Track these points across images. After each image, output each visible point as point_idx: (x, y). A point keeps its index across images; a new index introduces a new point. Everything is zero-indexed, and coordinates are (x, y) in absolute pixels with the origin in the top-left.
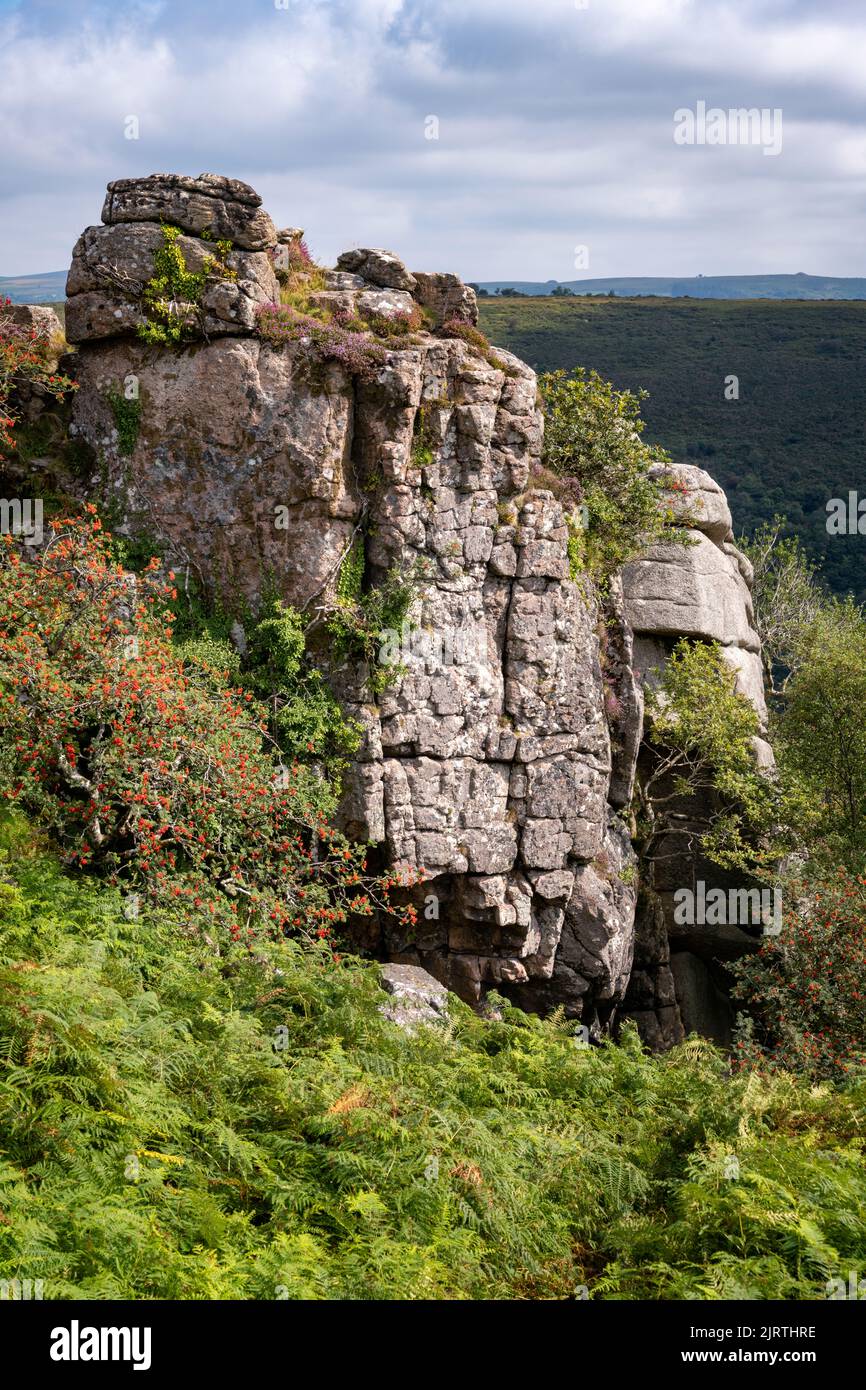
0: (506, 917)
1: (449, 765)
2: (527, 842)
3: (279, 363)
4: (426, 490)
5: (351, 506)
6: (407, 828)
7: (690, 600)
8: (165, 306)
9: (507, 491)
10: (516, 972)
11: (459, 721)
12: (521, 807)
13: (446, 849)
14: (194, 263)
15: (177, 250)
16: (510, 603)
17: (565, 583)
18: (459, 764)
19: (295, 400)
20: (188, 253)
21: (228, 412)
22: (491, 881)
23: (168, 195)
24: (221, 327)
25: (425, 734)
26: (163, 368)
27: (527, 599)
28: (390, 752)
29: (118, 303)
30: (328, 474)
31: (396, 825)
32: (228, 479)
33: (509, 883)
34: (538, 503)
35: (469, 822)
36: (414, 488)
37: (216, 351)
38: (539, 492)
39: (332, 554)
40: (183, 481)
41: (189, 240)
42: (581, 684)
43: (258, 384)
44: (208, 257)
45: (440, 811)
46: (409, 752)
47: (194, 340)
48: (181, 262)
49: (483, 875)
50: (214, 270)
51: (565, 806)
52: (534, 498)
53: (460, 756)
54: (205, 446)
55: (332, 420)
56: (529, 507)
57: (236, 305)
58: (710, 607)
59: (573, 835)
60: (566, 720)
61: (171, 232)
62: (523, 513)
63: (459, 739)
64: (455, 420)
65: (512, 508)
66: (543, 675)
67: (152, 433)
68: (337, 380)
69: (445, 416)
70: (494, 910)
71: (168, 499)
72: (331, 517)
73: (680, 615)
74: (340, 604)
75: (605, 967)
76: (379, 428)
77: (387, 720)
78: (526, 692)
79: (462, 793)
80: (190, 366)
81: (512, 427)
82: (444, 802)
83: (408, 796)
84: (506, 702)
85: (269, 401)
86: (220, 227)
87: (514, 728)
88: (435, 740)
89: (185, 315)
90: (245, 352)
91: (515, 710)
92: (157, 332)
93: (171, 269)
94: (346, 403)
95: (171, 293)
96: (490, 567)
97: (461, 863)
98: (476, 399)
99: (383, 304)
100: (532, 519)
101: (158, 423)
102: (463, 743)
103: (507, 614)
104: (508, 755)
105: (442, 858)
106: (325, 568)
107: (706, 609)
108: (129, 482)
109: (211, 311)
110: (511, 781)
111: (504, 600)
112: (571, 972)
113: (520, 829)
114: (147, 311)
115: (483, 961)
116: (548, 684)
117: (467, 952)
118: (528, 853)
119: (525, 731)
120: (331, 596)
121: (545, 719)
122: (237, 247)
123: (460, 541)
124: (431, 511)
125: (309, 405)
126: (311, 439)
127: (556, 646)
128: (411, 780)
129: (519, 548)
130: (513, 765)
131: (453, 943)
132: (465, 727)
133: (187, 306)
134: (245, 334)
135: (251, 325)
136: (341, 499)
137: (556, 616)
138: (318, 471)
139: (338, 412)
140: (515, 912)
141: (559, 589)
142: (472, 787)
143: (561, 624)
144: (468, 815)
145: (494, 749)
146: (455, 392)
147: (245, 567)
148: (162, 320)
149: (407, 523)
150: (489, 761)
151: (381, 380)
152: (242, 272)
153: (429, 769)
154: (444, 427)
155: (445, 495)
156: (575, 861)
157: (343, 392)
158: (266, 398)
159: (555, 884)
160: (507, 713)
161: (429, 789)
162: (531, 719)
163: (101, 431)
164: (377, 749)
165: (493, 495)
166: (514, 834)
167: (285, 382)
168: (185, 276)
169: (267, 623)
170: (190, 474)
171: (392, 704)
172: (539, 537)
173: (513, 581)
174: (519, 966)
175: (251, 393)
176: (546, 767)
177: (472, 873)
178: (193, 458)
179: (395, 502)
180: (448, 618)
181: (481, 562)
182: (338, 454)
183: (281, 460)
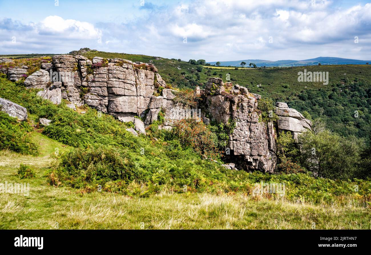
0: (249, 160)
1: (241, 142)
2: (252, 152)
3: (223, 97)
4: (238, 112)
5: (229, 113)
6: (236, 149)
7: (288, 126)
8: (213, 91)
9: (250, 112)
10: (252, 167)
11: (243, 137)
12: (251, 148)
13: (241, 151)
14: (215, 87)
15: (214, 85)
16: (250, 125)
17: (258, 123)
18: (243, 142)
19: (224, 101)
20: (215, 86)
21: (218, 102)
22: (247, 156)
23: (213, 80)
24: (218, 93)
25: (238, 138)
26: (213, 97)
27: (253, 124)
28: (233, 140)
29: (209, 91)
30: (227, 109)
31: (234, 148)
32: (218, 109)
33: (250, 157)
34: (254, 114)
35: (244, 149)
36: (236, 111)
37: (217, 96)
38: (254, 112)
39: (227, 118)
40: (214, 109)
41: (215, 84)
42: (260, 135)
43: (221, 100)
44: (217, 86)
45: (240, 147)
46: (236, 140)
47: (215, 95)
48: (214, 87)
49: (246, 155)
50: (217, 88)
51: (257, 148)
52: (253, 113)
53: (243, 141)
54: (216, 106)
55: (228, 104)
56: (252, 114)
57: (219, 91)
58: (292, 127)
59: (258, 152)
60: (258, 138)
61: (213, 84)
62: (252, 115)
63: (243, 139)
64: (242, 104)
65: (250, 114)
66: (254, 133)
67: (212, 104)
68: (228, 100)
69: (240, 104)
70: (248, 159)
71: (213, 111)
72: (227, 114)
73: (287, 128)
74: (228, 123)
75: (264, 168)
76: (233, 105)
77: (233, 137)
78: (252, 135)
79: (243, 145)
80: (215, 97)
81: (250, 105)
82: (241, 146)
83: (236, 145)
84: (250, 136)
85: (222, 101)
86: (218, 83)
87: (251, 139)
88: (239, 139)
89: (214, 92)
90: (220, 96)
91: (251, 137)
92: (211, 94)
93: (213, 87)
94: (229, 102)
95: (213, 90)
96: (247, 120)
97: (243, 153)
98: (244, 102)
99: (236, 91)
100: (253, 115)
101: (212, 103)
102: (243, 140)
103: (250, 126)
104: (249, 142)
105: (240, 152)
106: (227, 119)
107: (291, 127)
108: (210, 109)
109: (217, 92)
110: (250, 145)
111: (250, 124)
112: (260, 169)
113: (251, 150)
114: (211, 92)
115: (249, 166)
116: (255, 134)
117: (247, 164)
118: (252, 153)
119: (252, 139)
120: (227, 122)
121: (255, 138)
122: (220, 85)
123: (242, 118)
124: (238, 114)
125: (225, 102)
126: (225, 106)
127: (257, 130)
128: (236, 143)
129: (251, 119)
130: (250, 143)
131: (245, 163)
132: (244, 138)
133: (215, 91)
134: (220, 94)
135: (221, 93)
136: (228, 112)
137: (256, 127)
138: (226, 109)
139: (228, 103)
140: (250, 160)
141: (257, 124)
142: (244, 145)
143: (257, 127)
144: (244, 148)
145: (247, 141)
146: (242, 101)
147: (220, 119)
148: (212, 92)
149: (235, 115)
150: (247, 142)
151: (233, 100)
152: (220, 88)
153: (238, 142)
154: (240, 105)
155: (240, 112)
156: (259, 155)
157: (229, 101)
158: (221, 101)
159: (255, 158)
160: (250, 137)
161: (239, 145)
162: (253, 138)
163: (208, 103)
164: (232, 139)
165: (247, 112)
166: (250, 151)
167: (223, 99)
168: (214, 88)
169: (219, 125)
170: (215, 109)
171: (234, 135)
172: (254, 117)
173: (251, 122)
174: (253, 167)
175: (220, 100)
176: (254, 144)
177: (244, 155)
178: (215, 107)
179: (234, 113)
180: (241, 126)
181: (246, 120)
182: (228, 107)
183: (223, 108)
